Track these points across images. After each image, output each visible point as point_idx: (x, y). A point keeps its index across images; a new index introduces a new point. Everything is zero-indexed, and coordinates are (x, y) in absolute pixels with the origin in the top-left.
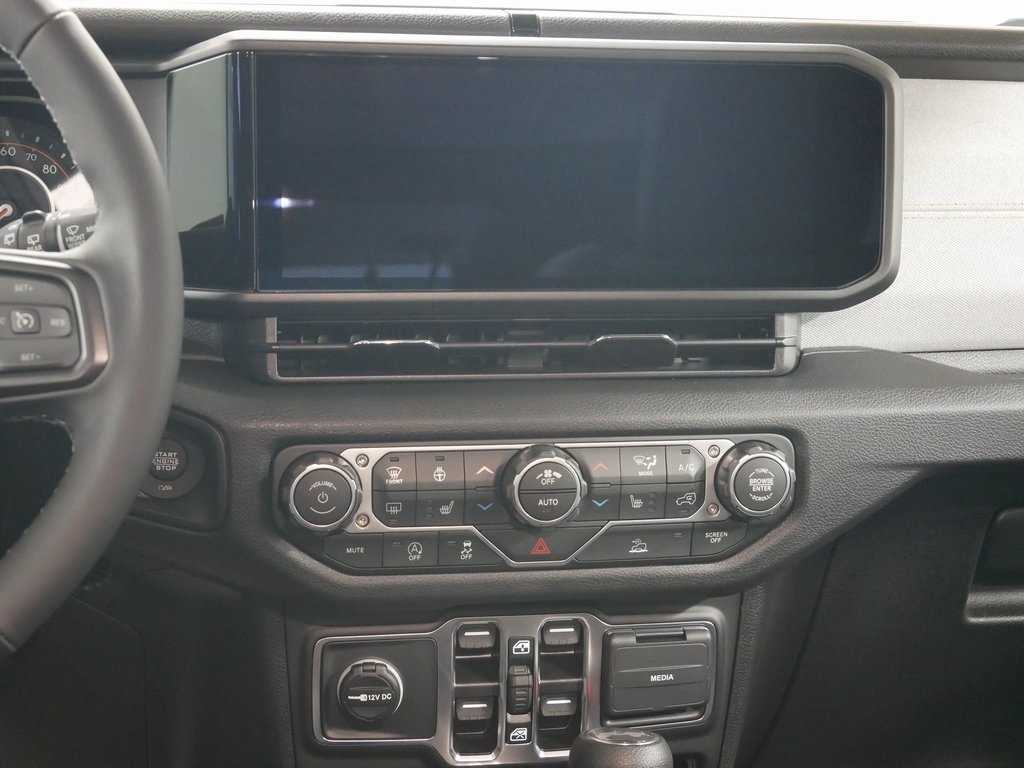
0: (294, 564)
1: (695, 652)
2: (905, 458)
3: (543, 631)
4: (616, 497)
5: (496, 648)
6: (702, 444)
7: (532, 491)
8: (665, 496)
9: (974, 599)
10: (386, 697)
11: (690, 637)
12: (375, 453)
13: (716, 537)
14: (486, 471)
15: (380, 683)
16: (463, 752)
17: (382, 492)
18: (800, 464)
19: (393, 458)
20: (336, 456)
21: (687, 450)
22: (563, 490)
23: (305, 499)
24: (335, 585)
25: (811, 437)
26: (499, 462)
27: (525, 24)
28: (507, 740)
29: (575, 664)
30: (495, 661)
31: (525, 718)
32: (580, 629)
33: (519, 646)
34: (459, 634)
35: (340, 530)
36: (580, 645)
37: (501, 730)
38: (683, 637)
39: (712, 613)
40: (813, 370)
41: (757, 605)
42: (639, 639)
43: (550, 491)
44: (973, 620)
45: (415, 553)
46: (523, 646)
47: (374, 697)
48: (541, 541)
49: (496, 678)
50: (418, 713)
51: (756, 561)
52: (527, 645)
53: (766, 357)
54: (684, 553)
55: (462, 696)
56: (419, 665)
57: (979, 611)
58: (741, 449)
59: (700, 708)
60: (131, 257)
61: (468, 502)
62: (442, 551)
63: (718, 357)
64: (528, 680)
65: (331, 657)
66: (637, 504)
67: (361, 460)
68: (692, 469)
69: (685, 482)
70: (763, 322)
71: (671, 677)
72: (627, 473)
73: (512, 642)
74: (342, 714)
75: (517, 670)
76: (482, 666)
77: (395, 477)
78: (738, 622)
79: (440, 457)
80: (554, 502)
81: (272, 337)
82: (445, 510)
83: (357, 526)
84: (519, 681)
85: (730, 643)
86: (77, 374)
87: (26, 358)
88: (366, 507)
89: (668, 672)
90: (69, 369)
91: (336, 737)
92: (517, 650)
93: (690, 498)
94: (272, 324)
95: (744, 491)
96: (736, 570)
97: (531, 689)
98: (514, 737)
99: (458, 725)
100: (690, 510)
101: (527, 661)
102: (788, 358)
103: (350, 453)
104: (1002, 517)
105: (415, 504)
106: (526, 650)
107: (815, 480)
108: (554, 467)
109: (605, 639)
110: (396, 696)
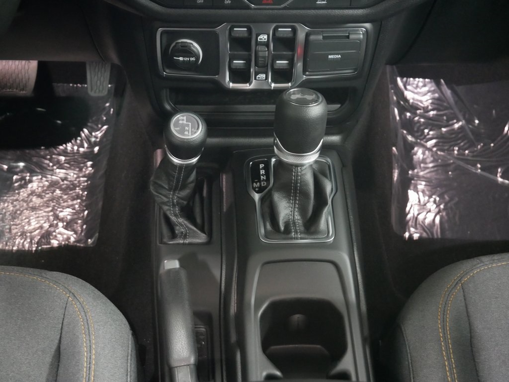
1: (356, 45)
3: (275, 30)
10: (193, 59)
11: (352, 37)
15: (188, 52)
16: (233, 82)
28: (255, 79)
30: (249, 42)
31: (263, 69)
32: (294, 31)
33: (262, 37)
34: (231, 30)
38: (348, 37)
42: (324, 38)
46: (263, 38)
47: (186, 59)
49: (249, 50)
52: (266, 37)
54: (347, 4)
55: (232, 58)
56: (210, 43)
59: (355, 69)
64: (266, 53)
65: (165, 37)
71: (340, 56)
73: (258, 35)
74: (172, 64)
75: (260, 48)
76: (244, 45)
84: (261, 54)
89: (338, 54)
91: (170, 73)
92: (260, 39)
97: (267, 58)
98: (258, 78)
99: (231, 70)
101: (267, 44)
106: (265, 39)
109: (308, 35)
110: (198, 58)
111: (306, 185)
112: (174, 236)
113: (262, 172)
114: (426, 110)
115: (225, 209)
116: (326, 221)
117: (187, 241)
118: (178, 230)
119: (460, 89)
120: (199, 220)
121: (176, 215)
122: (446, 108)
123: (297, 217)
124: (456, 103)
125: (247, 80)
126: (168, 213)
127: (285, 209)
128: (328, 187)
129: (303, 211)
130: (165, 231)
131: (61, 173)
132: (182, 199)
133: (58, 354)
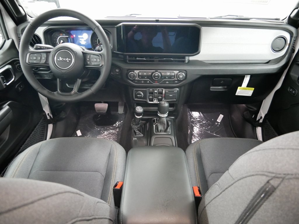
0: (130, 82)
1: (175, 93)
2: (199, 74)
3: (158, 90)
4: (165, 77)
5: (153, 91)
6: (175, 71)
7: (155, 76)
8: (170, 77)
9: (211, 88)
10: (141, 96)
11: (174, 91)
12: (138, 71)
13: (176, 82)
14: (150, 74)
15: (140, 94)
16: (150, 101)
17: (139, 76)
18: (186, 75)
19: (140, 72)
20: (134, 72)
21: (173, 72)
22: (158, 76)
23: (130, 76)
24: (134, 85)
25: (188, 71)
26: (151, 73)
27: (157, 21)
28: (154, 101)
29: (162, 93)
30: (153, 93)
31: (156, 99)
32: (162, 90)
34: (149, 90)
35: (134, 79)
36: (162, 91)
37: (154, 99)
39: (178, 89)
40: (190, 63)
41: (183, 88)
42: (169, 91)
43: (156, 76)
44: (211, 90)
45: (143, 82)
46: (156, 91)
48: (156, 81)
49: (153, 94)
50: (145, 97)
51: (181, 85)
53: (184, 61)
54: (173, 83)
55: (149, 96)
56: (145, 93)
57: (212, 89)
58: (180, 72)
59: (176, 99)
60: (105, 54)
61: (148, 77)
62: (145, 82)
63: (179, 61)
64: (156, 95)
65: (135, 91)
66: (167, 78)
67: (137, 72)
68: (173, 74)
69: (173, 76)
70: (184, 57)
72: (166, 74)
73: (155, 91)
74: (137, 97)
75: (155, 94)
76: (152, 93)
77: (140, 74)
78: (180, 90)
79: (145, 72)
80: (157, 77)
81: (128, 58)
82: (146, 78)
83: (137, 79)
84: (155, 95)
85: (179, 93)
86: (100, 65)
87: (96, 64)
88: (137, 76)
89: (172, 95)
90: (99, 65)
91: (136, 99)
93: (173, 77)
94: (128, 56)
95: (179, 77)
96: (179, 85)
99: (149, 99)
100: (173, 79)
101: (156, 93)
102: (187, 62)
103: (135, 71)
104: (215, 79)
105: (143, 77)
107: (188, 76)
108: (157, 74)
109: (165, 91)
110: (142, 96)
111: (165, 122)
112: (136, 135)
113: (156, 121)
114: (197, 119)
115: (147, 130)
116: (169, 130)
117: (139, 136)
118: (137, 134)
119: (205, 114)
120: (142, 132)
121: (137, 131)
122: (201, 118)
123: (163, 129)
124: (204, 117)
125: (152, 101)
126: (135, 130)
127: (160, 127)
128: (170, 123)
129: (164, 128)
130: (134, 134)
131: (111, 131)
132: (138, 127)
133: (110, 154)
